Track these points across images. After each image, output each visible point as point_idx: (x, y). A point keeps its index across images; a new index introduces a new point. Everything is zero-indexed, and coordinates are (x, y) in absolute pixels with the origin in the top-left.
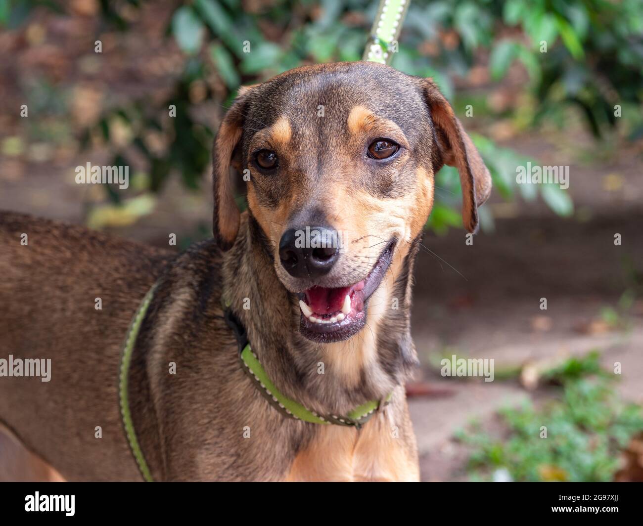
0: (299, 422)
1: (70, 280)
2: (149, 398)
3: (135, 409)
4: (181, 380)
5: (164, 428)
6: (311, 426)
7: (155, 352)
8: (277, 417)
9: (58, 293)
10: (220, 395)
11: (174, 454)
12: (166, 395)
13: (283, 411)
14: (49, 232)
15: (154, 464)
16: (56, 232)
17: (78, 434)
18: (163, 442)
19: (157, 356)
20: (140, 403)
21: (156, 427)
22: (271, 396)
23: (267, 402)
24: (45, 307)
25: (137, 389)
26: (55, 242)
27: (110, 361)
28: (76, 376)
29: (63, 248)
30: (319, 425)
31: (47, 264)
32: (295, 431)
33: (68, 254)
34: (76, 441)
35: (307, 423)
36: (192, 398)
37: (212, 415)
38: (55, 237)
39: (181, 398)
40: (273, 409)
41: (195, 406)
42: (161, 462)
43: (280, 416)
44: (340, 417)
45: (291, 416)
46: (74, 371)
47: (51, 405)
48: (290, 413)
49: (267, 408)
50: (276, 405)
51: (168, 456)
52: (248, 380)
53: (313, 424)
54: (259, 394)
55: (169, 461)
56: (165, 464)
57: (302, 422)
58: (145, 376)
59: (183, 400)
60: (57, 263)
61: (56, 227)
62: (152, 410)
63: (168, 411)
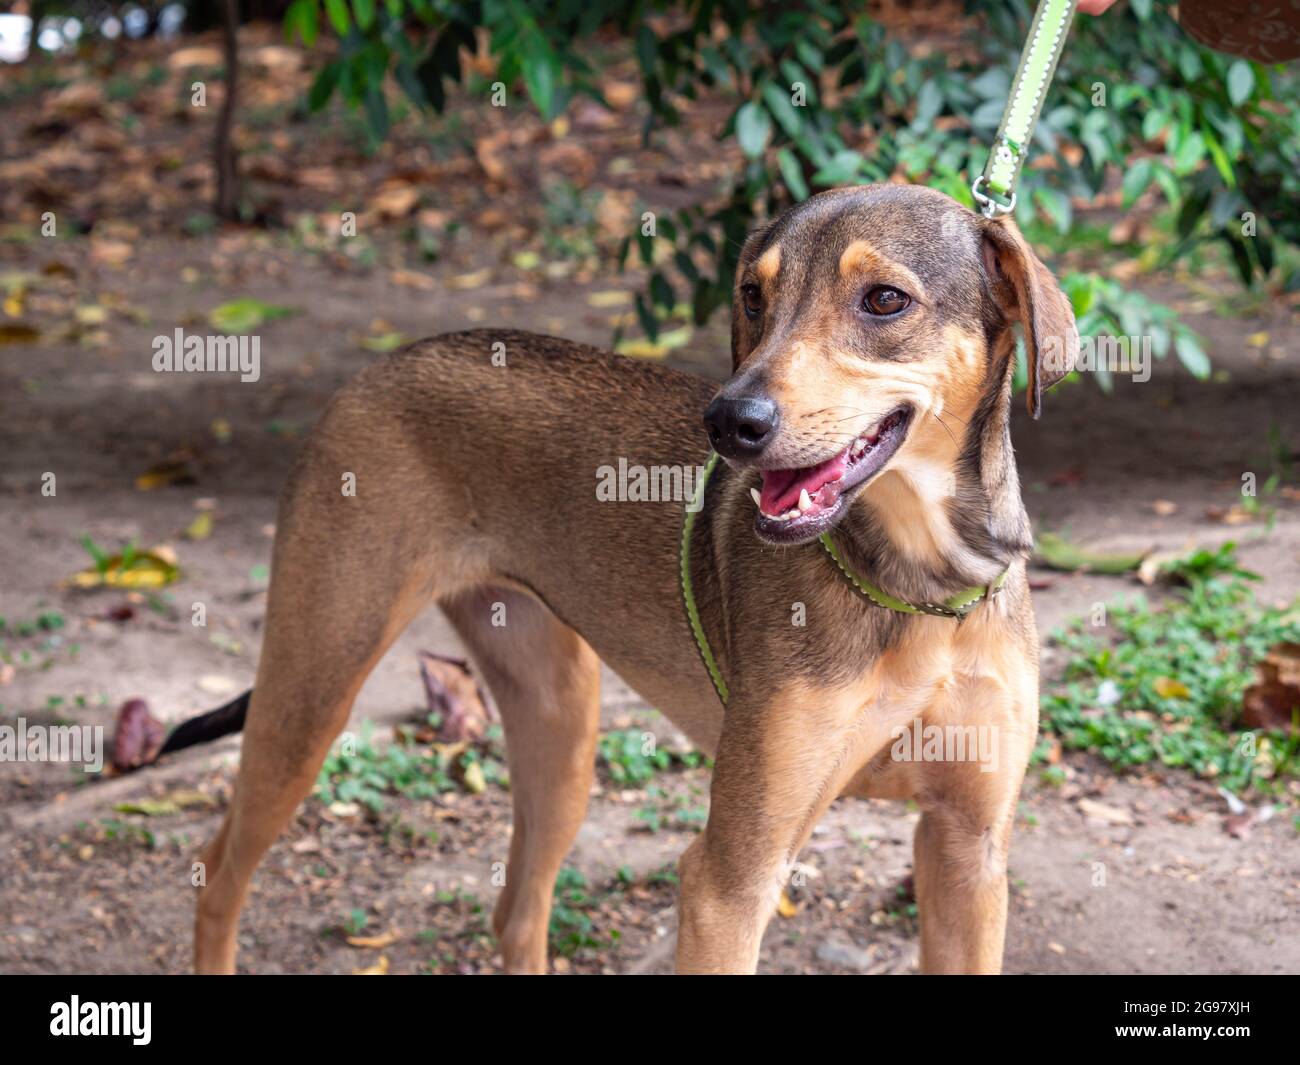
0: (888, 611)
1: (621, 421)
2: (713, 567)
3: (698, 577)
4: (749, 547)
5: (730, 602)
6: (901, 616)
7: (724, 510)
8: (858, 605)
9: (606, 434)
10: (789, 572)
11: (739, 635)
12: (732, 563)
13: (866, 598)
14: (593, 362)
15: (717, 645)
16: (603, 362)
17: (626, 605)
18: (727, 620)
19: (725, 515)
20: (703, 570)
21: (719, 600)
22: (850, 579)
23: (846, 587)
24: (590, 451)
25: (700, 554)
26: (602, 375)
27: (670, 522)
28: (626, 534)
29: (613, 383)
30: (911, 615)
31: (594, 400)
32: (882, 622)
33: (619, 389)
34: (623, 613)
35: (897, 612)
36: (759, 571)
37: (780, 594)
38: (602, 367)
39: (747, 569)
40: (853, 595)
41: (762, 582)
42: (725, 642)
43: (862, 604)
44: (936, 606)
45: (875, 604)
46: (624, 528)
47: (594, 567)
48: (874, 600)
49: (846, 593)
50: (857, 590)
51: (732, 637)
52: (823, 559)
53: (904, 614)
54: (836, 576)
55: (733, 643)
56: (729, 645)
57: (891, 611)
58: (710, 540)
59: (750, 573)
60: (605, 399)
61: (603, 356)
62: (716, 580)
63: (734, 584)
